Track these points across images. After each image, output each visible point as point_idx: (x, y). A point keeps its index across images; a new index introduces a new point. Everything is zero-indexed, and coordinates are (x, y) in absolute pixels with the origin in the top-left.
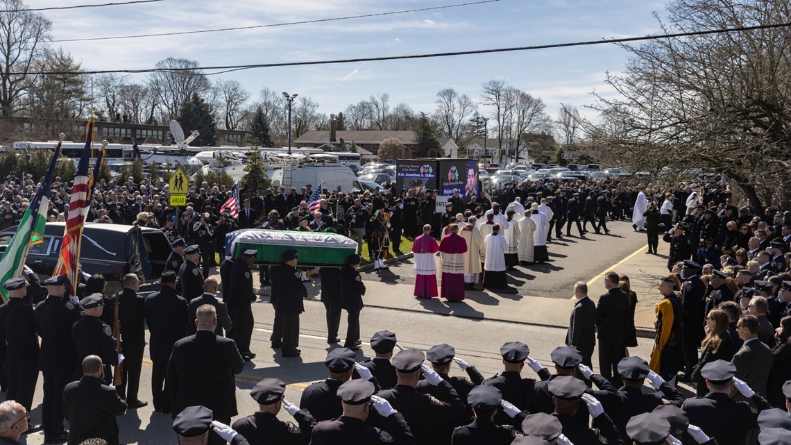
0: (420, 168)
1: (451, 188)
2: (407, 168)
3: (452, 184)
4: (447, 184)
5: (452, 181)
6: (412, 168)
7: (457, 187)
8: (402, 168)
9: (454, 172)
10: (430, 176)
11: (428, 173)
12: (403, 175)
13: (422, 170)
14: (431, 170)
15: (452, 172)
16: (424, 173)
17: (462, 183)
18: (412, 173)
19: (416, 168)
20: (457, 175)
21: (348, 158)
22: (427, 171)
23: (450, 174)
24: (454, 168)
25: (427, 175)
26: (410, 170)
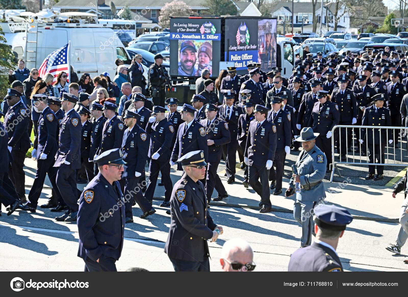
0: (200, 27)
1: (240, 53)
2: (184, 28)
3: (242, 48)
4: (235, 48)
5: (241, 44)
6: (190, 28)
7: (249, 52)
8: (178, 28)
9: (244, 33)
10: (212, 37)
11: (210, 34)
12: (178, 36)
13: (202, 30)
14: (214, 30)
15: (242, 32)
16: (205, 34)
17: (254, 47)
18: (190, 33)
19: (195, 28)
20: (248, 36)
21: (120, 26)
22: (208, 31)
23: (238, 35)
24: (243, 28)
25: (209, 37)
26: (188, 30)
